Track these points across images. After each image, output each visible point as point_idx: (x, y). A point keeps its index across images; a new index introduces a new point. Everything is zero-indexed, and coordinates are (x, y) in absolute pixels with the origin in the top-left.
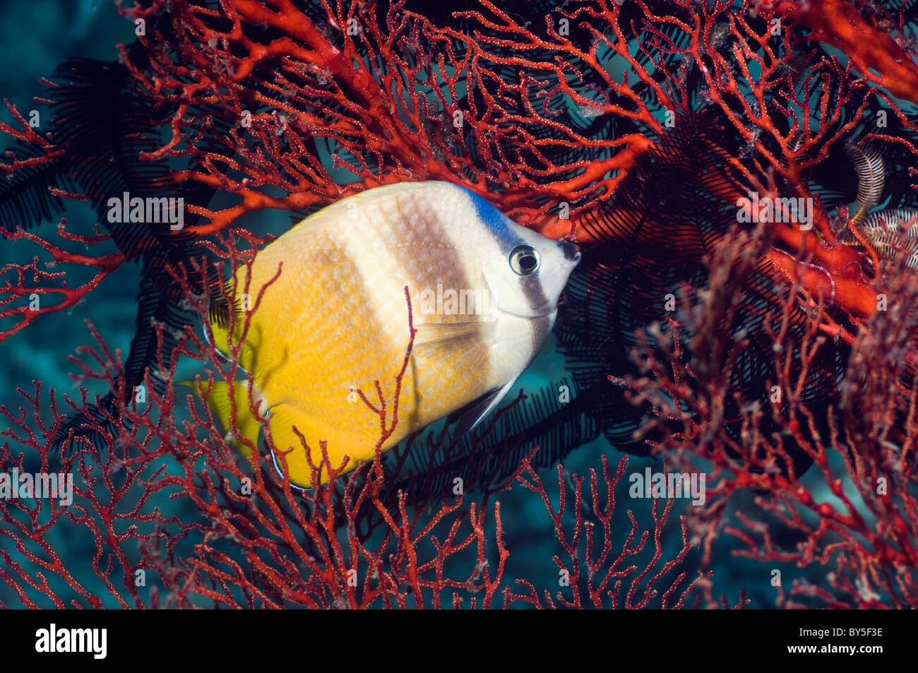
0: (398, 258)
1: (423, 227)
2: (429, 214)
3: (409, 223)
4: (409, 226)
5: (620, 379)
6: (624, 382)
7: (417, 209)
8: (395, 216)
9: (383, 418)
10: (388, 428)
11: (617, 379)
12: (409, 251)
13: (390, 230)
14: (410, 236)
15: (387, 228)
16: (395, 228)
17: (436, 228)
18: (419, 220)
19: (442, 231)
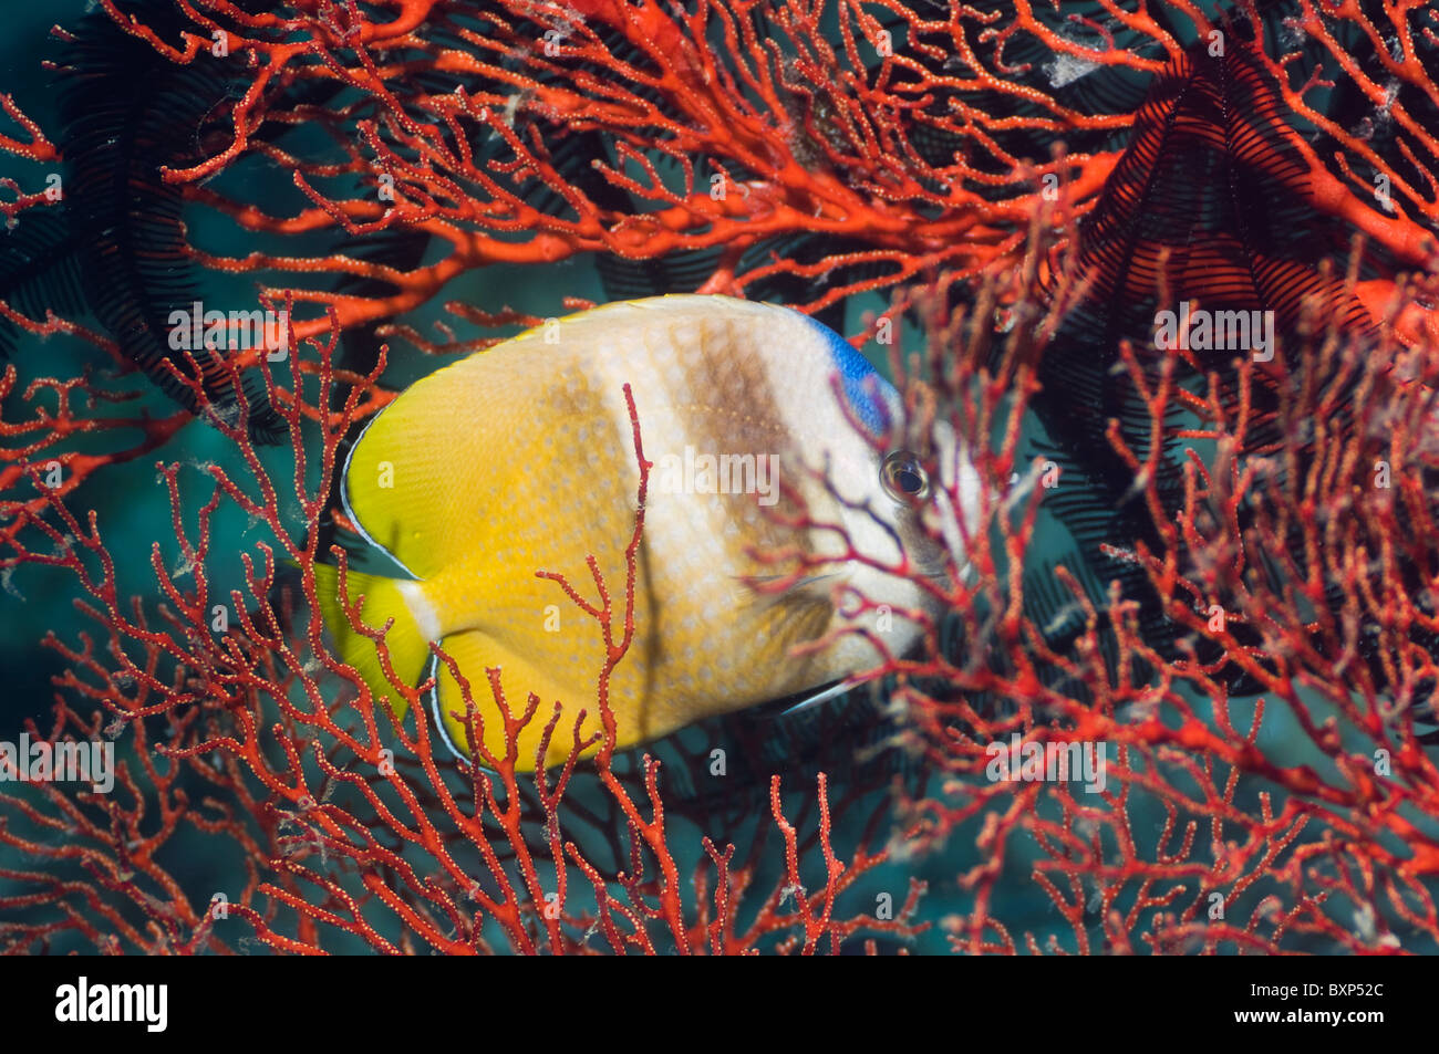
0: (690, 428)
1: (740, 386)
2: (752, 366)
3: (715, 373)
4: (714, 379)
5: (1124, 550)
6: (1131, 556)
7: (732, 351)
8: (695, 358)
9: (606, 626)
10: (618, 641)
11: (1117, 551)
12: (710, 423)
13: (682, 377)
14: (714, 395)
15: (678, 374)
16: (690, 377)
17: (759, 392)
18: (735, 373)
19: (770, 400)
